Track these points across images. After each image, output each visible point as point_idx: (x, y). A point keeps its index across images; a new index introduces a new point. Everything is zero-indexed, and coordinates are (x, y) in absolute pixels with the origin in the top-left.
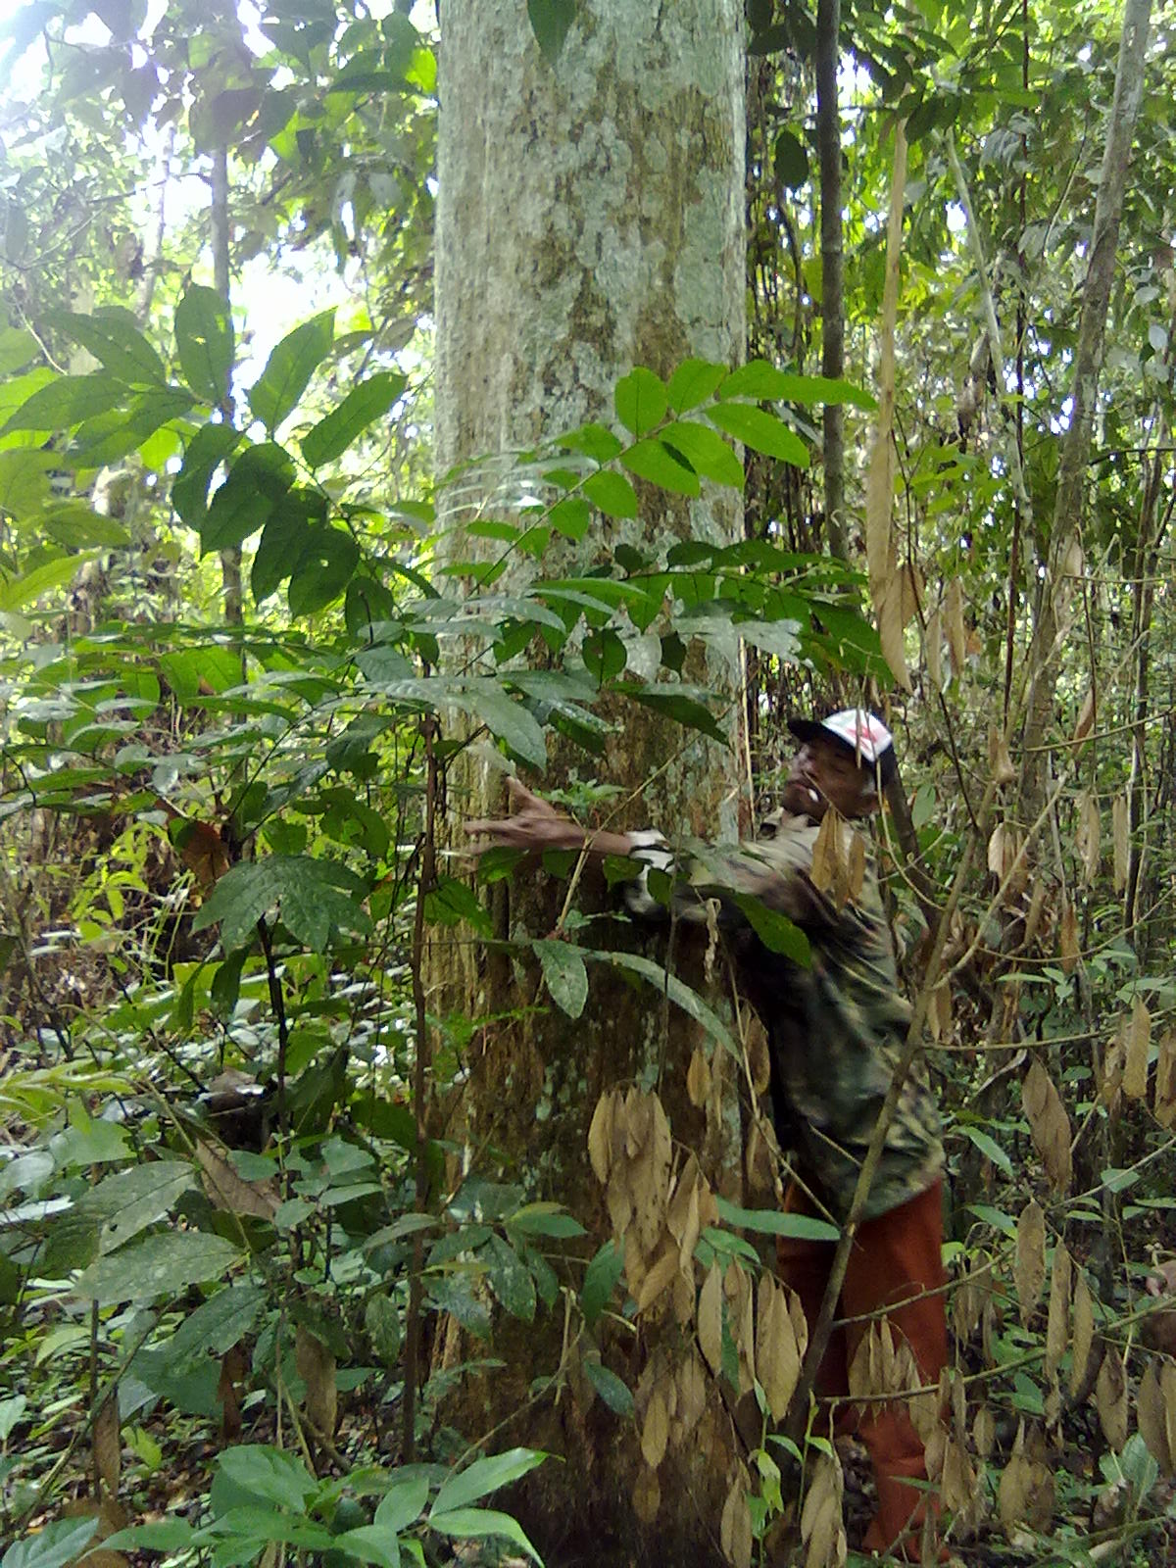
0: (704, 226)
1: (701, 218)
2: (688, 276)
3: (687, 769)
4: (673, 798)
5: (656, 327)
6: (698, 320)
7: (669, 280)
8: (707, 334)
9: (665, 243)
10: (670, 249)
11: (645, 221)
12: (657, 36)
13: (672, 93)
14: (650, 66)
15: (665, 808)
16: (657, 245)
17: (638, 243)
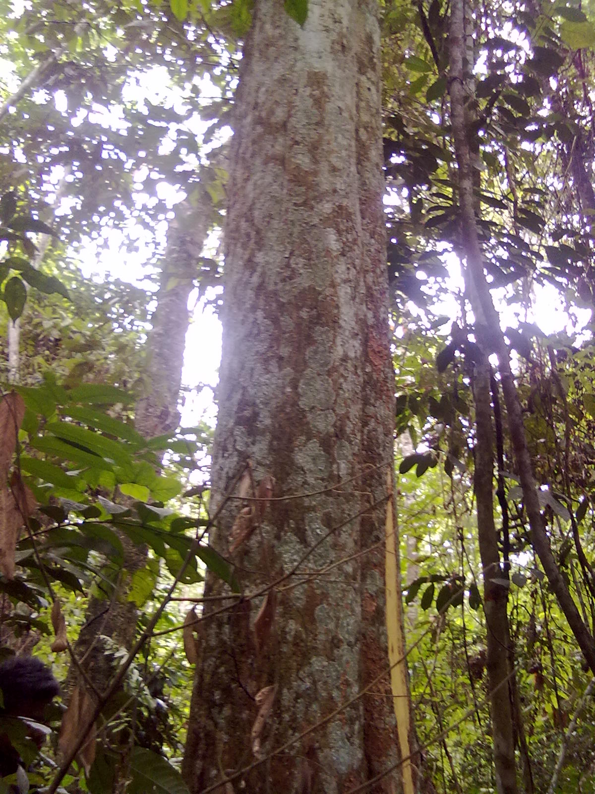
0: (318, 357)
1: (316, 352)
2: (307, 384)
3: (298, 696)
4: (286, 717)
5: (287, 414)
6: (313, 408)
7: (295, 387)
8: (319, 415)
9: (293, 368)
10: (297, 371)
11: (281, 358)
12: (288, 266)
13: (296, 291)
14: (284, 280)
15: (280, 723)
16: (288, 370)
17: (277, 370)
